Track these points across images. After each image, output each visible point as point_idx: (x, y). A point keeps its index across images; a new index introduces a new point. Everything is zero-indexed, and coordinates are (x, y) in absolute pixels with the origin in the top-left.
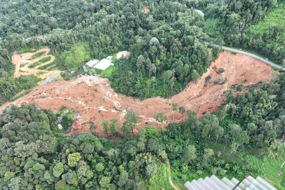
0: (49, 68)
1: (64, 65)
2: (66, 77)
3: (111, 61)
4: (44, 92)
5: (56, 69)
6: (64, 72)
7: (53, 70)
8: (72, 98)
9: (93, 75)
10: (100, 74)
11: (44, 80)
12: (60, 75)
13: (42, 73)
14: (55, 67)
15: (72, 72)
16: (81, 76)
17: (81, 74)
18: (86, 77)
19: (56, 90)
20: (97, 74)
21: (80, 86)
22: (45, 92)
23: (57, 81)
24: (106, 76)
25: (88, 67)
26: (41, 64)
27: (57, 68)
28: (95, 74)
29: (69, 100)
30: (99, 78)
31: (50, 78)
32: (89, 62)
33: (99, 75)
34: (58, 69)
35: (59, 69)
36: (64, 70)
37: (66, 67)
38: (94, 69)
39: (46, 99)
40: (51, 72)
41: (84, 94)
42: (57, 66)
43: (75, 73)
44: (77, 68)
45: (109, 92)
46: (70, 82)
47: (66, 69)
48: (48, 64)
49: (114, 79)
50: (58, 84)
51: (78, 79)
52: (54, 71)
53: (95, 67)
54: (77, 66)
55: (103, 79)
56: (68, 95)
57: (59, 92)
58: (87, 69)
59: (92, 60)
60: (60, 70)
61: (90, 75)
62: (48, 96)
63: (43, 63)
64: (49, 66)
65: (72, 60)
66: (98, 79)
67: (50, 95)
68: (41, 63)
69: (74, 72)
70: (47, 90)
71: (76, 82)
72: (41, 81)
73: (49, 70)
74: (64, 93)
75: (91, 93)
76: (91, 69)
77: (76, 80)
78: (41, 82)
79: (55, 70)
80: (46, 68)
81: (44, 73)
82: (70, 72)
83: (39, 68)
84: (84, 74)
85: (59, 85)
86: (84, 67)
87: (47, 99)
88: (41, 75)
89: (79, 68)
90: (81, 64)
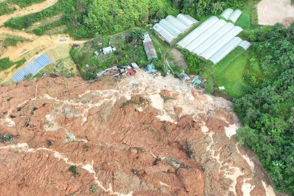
0: (37, 25)
1: (86, 21)
2: (87, 66)
3: (239, 30)
4: (8, 115)
5: (60, 33)
6: (81, 43)
7: (49, 35)
8: (95, 168)
9: (176, 76)
10: (198, 74)
11: (17, 67)
12: (67, 55)
13: (13, 42)
14: (57, 24)
15: (107, 50)
16: (133, 72)
17: (134, 65)
18: (151, 78)
19: (48, 117)
20: (190, 73)
21: (129, 117)
22: (12, 117)
23: (55, 76)
24: (222, 88)
25: (160, 40)
26: (15, 9)
27: (63, 28)
28: (183, 73)
29: (87, 173)
30: (196, 91)
31: (36, 60)
32: (163, 21)
33: (196, 79)
34: (65, 32)
35: (69, 32)
36: (84, 37)
37: (89, 27)
38: (180, 50)
39: (10, 150)
40: (43, 40)
41: (143, 157)
42: (65, 20)
43: (116, 53)
44: (123, 35)
45: (238, 172)
46: (98, 88)
47: (90, 36)
48: (37, 14)
49: (258, 116)
50: (58, 89)
51: (123, 81)
52: (53, 37)
53: (182, 44)
54: (125, 29)
55: (210, 98)
56: (86, 147)
57: (55, 128)
58: (156, 47)
59: (175, 16)
60: (71, 36)
61: (164, 75)
62: (17, 136)
63: (21, 7)
64: (39, 18)
65: (111, 6)
66: (193, 93)
67: (24, 133)
68: (17, 7)
69: (114, 49)
70: (19, 109)
71: (116, 94)
72: (9, 70)
73: (38, 33)
74: (73, 137)
75: (167, 163)
76: (168, 50)
77: (119, 84)
78: (8, 73)
79: (56, 34)
80: (31, 25)
81: (22, 41)
82: (100, 49)
83: (8, 25)
84: (144, 67)
85: (61, 96)
86: (147, 38)
87: (13, 146)
88: (10, 48)
89: (129, 39)
90: (136, 25)
